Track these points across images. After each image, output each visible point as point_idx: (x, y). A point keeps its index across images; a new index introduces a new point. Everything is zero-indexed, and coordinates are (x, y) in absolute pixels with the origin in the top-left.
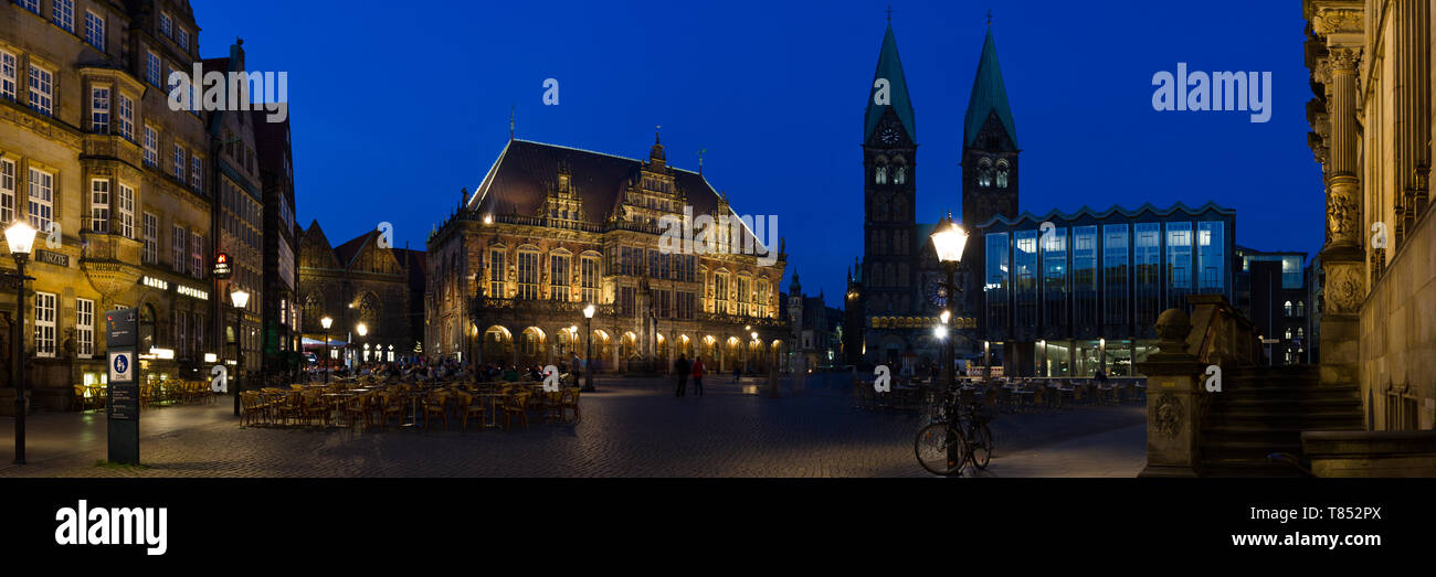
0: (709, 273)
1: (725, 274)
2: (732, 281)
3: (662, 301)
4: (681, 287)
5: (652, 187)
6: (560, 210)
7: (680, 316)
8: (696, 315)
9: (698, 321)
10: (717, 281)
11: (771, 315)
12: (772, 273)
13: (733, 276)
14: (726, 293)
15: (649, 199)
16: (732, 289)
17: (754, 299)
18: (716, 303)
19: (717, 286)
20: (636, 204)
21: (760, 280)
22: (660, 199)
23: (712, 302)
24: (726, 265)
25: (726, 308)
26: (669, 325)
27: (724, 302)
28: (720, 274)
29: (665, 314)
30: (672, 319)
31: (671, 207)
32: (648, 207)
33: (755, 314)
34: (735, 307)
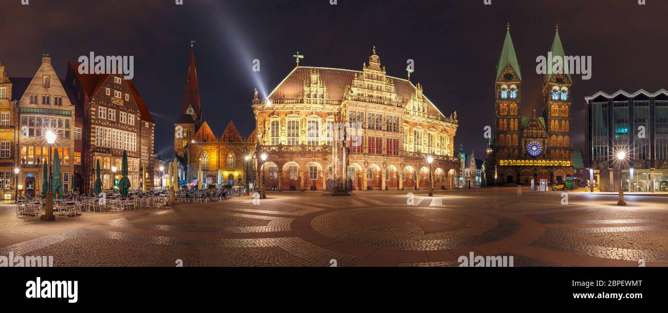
0: (410, 129)
1: (420, 130)
2: (424, 134)
3: (377, 144)
4: (391, 135)
5: (370, 77)
6: (312, 94)
7: (389, 153)
8: (400, 153)
9: (401, 156)
10: (415, 134)
11: (449, 155)
12: (449, 131)
13: (425, 131)
14: (421, 141)
15: (368, 85)
16: (424, 139)
17: (438, 145)
18: (415, 147)
19: (415, 137)
20: (361, 86)
21: (441, 134)
22: (375, 84)
23: (412, 146)
24: (420, 125)
25: (421, 150)
26: (382, 159)
27: (419, 146)
28: (417, 130)
29: (379, 152)
30: (383, 155)
31: (383, 88)
32: (368, 88)
33: (439, 154)
34: (427, 149)
